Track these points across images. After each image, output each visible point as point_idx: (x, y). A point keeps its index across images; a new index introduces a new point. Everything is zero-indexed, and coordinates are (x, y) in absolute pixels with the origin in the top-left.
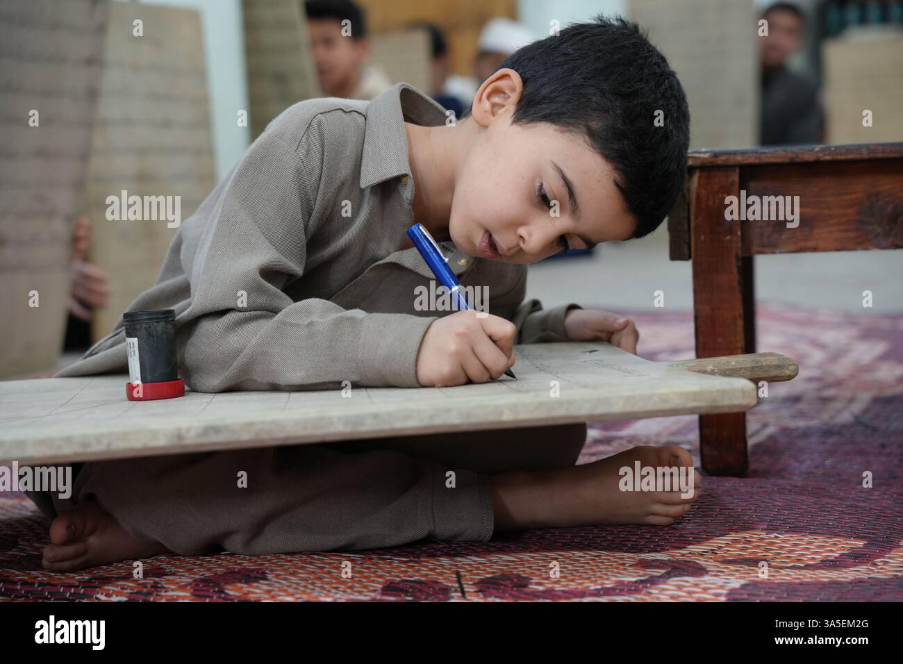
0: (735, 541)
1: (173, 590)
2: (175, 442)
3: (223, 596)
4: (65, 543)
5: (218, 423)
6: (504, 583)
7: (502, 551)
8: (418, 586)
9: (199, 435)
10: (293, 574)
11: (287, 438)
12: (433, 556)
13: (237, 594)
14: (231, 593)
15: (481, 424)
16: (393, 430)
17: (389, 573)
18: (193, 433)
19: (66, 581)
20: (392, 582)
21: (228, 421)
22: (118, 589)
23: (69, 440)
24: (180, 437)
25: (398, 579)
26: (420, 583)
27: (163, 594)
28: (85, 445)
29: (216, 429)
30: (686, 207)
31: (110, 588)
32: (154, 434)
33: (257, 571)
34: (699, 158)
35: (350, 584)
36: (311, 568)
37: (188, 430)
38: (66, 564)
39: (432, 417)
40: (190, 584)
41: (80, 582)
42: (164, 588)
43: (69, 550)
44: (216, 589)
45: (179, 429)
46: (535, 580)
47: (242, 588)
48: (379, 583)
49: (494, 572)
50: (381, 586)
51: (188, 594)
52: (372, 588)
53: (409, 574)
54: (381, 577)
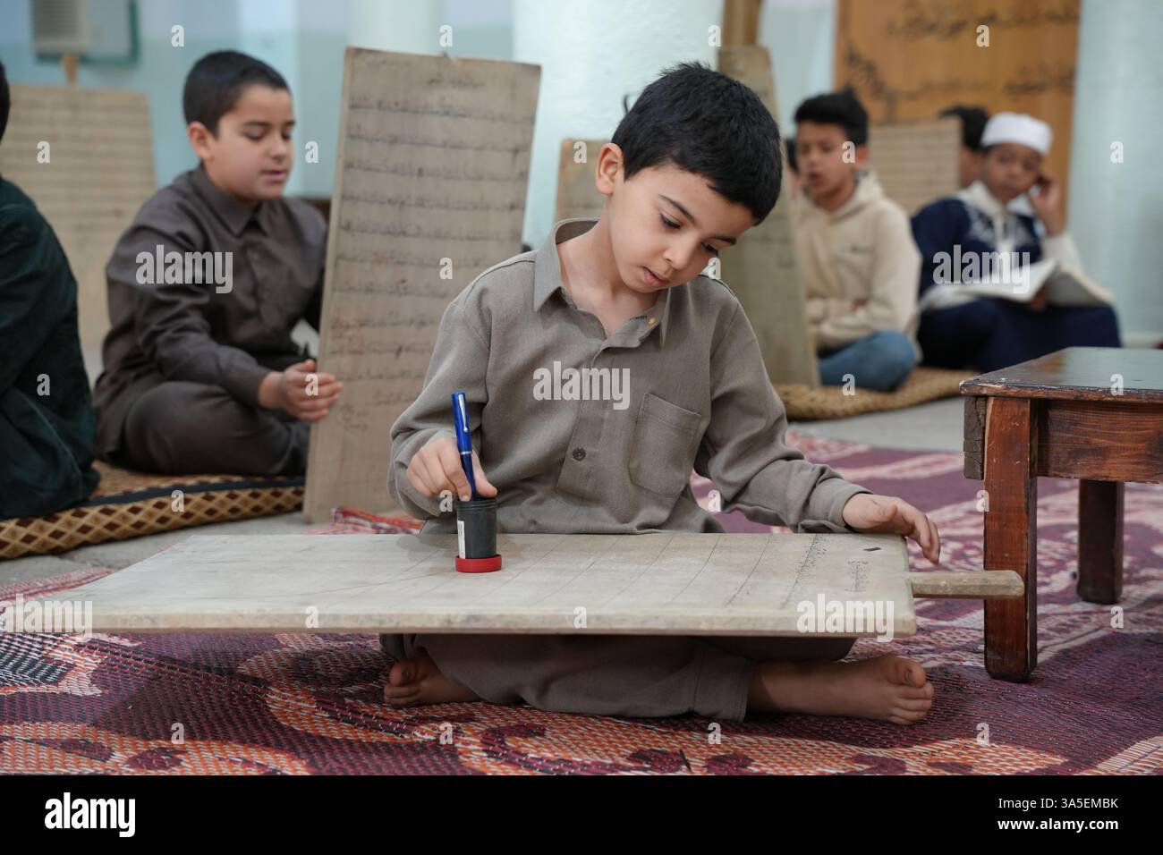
0: (956, 747)
1: (468, 736)
2: (445, 625)
3: (503, 745)
4: (402, 685)
5: (477, 613)
6: (730, 761)
7: (749, 732)
8: (660, 756)
9: (463, 621)
10: (565, 734)
11: (529, 629)
12: (689, 730)
13: (513, 746)
14: (509, 744)
15: (683, 631)
16: (612, 629)
17: (643, 741)
18: (459, 620)
19: (395, 717)
20: (642, 750)
21: (485, 613)
22: (430, 729)
23: (369, 617)
24: (449, 622)
25: (648, 748)
26: (664, 753)
27: (461, 737)
28: (381, 622)
29: (476, 618)
30: (981, 430)
31: (424, 727)
32: (430, 617)
33: (539, 727)
34: (993, 388)
35: (607, 748)
36: (582, 730)
37: (456, 616)
38: (401, 701)
39: (643, 622)
40: (482, 732)
41: (405, 719)
42: (462, 733)
43: (404, 690)
44: (500, 740)
45: (449, 616)
46: (757, 762)
47: (518, 741)
48: (631, 749)
49: (728, 752)
50: (631, 752)
51: (478, 741)
52: (623, 753)
53: (660, 744)
54: (635, 744)
